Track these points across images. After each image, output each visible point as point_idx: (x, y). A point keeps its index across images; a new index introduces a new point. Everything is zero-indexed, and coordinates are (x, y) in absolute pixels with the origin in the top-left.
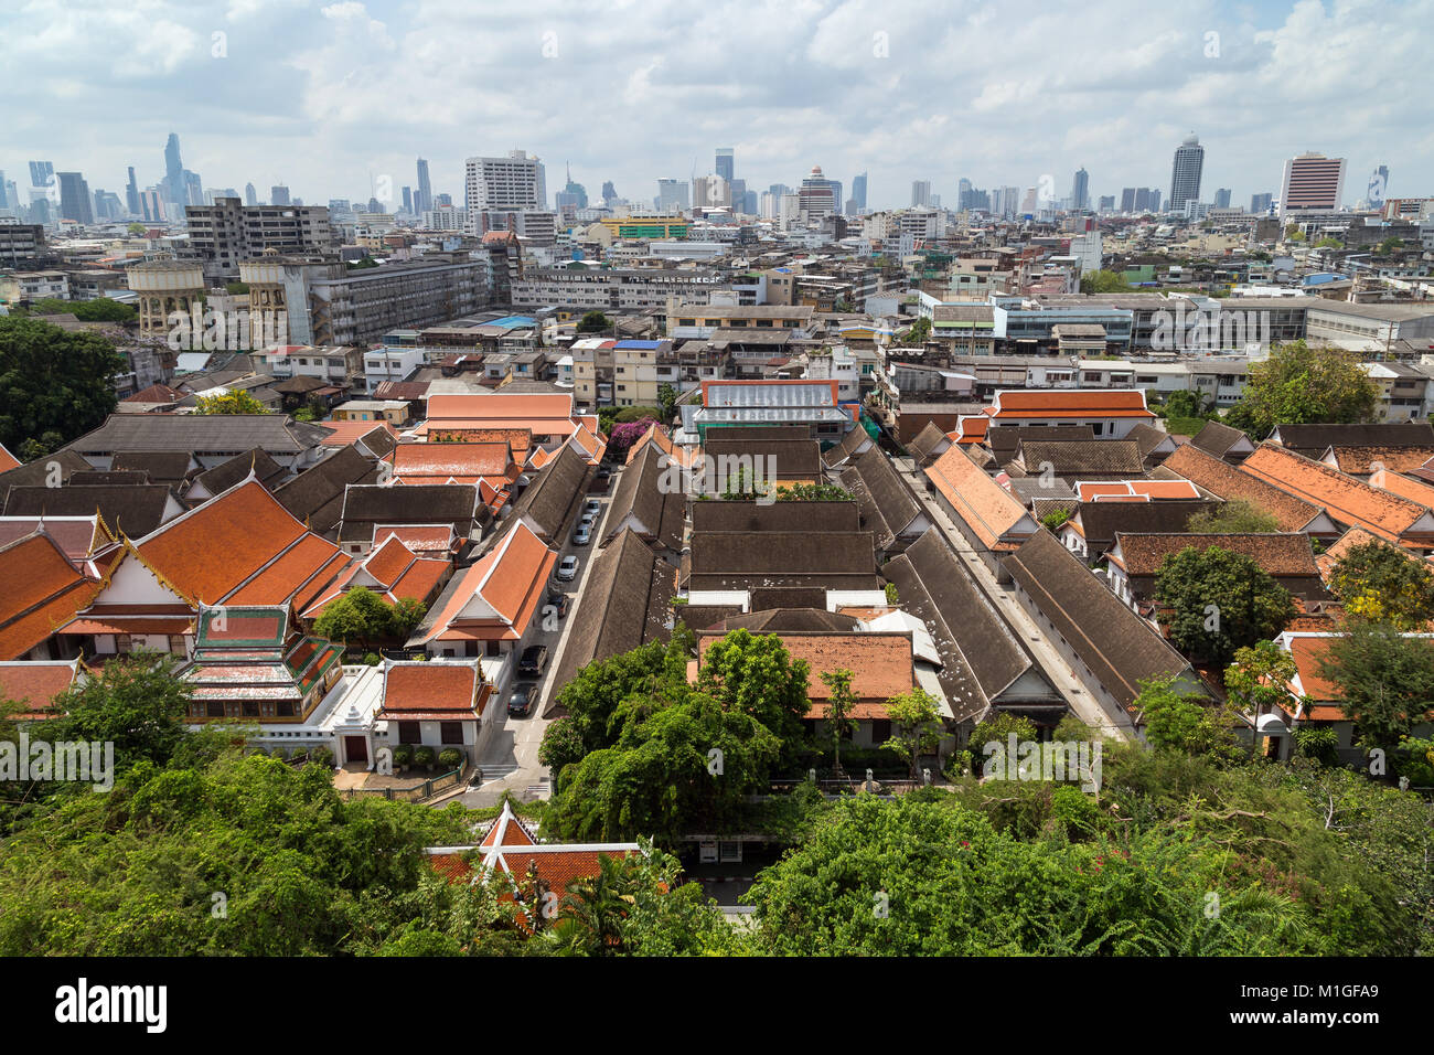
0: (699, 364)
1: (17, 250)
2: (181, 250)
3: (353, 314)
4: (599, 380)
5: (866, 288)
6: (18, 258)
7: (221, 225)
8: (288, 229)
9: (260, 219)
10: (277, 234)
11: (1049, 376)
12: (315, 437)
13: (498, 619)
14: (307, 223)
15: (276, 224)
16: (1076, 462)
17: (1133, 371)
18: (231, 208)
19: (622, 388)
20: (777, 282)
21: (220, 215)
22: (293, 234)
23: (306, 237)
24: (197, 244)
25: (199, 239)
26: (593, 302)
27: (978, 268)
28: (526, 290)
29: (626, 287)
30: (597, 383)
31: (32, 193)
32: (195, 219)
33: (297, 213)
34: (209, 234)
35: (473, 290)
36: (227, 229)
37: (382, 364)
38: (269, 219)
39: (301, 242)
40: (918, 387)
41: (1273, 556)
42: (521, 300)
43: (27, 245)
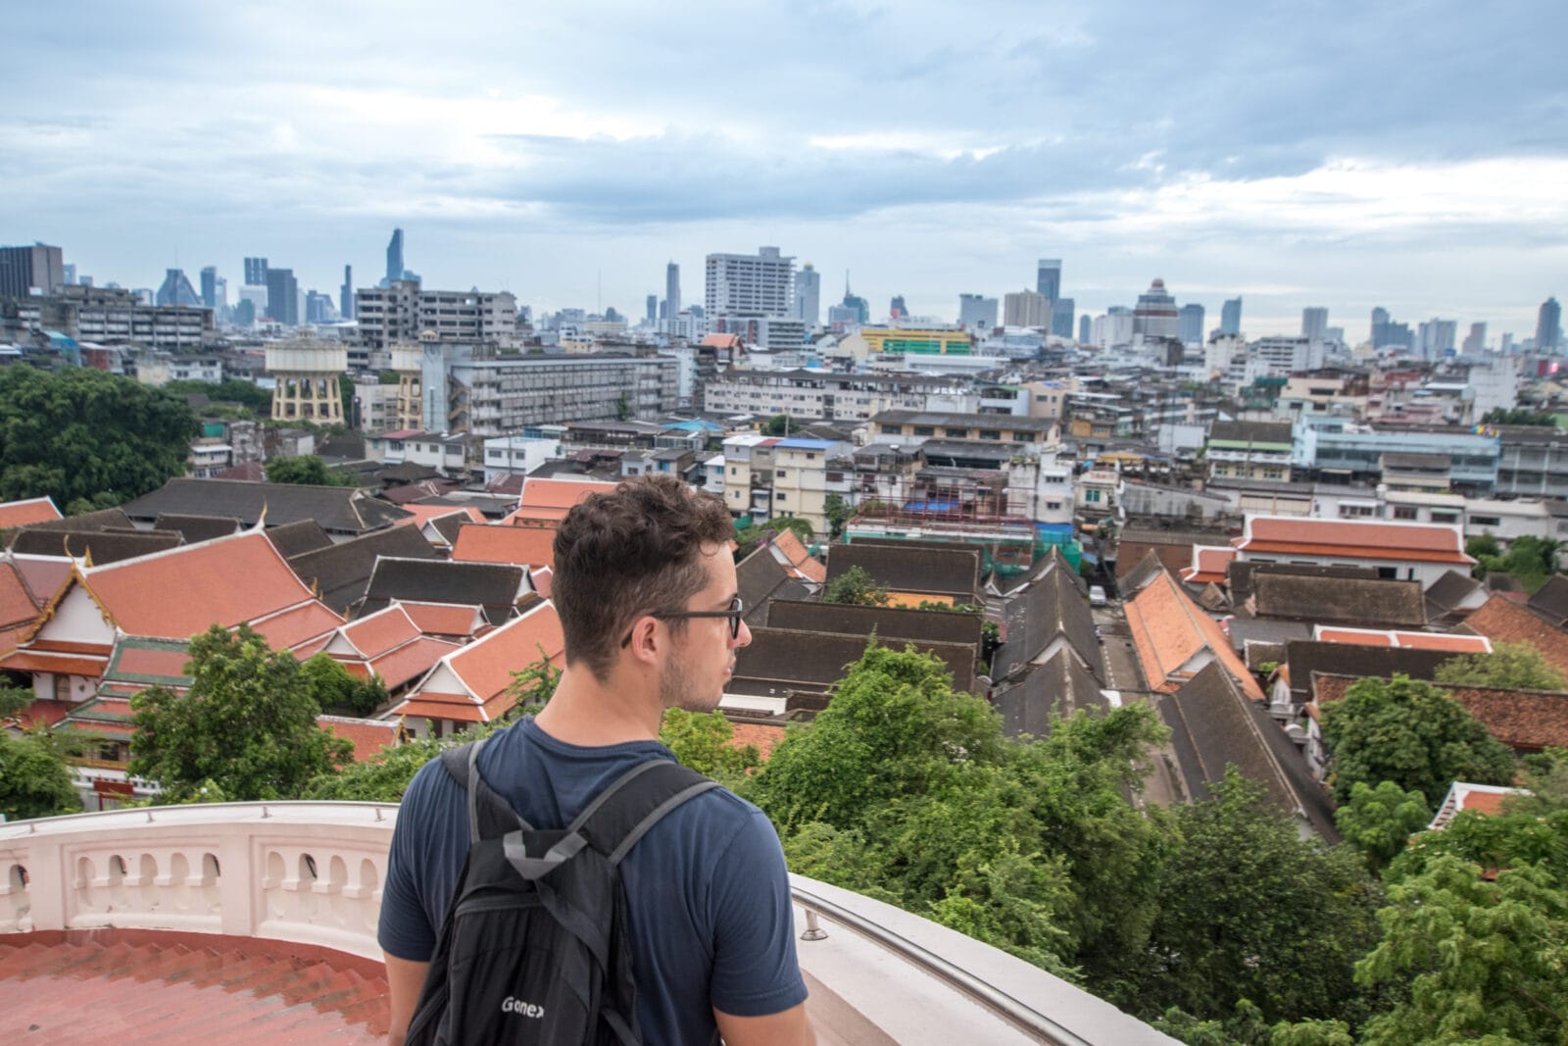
0: (879, 471)
1: (183, 334)
2: (347, 338)
3: (497, 404)
4: (754, 485)
5: (1167, 414)
6: (184, 344)
7: (393, 310)
8: (466, 318)
9: (437, 305)
10: (453, 323)
11: (1343, 509)
12: (385, 517)
13: (468, 695)
14: (490, 311)
15: (453, 312)
16: (1330, 606)
17: (1462, 508)
18: (407, 292)
19: (781, 497)
20: (1042, 398)
21: (393, 299)
22: (473, 324)
23: (486, 328)
24: (365, 332)
25: (368, 326)
26: (802, 411)
27: (1315, 392)
28: (723, 394)
29: (843, 394)
30: (752, 488)
31: (242, 292)
32: (367, 303)
33: (480, 300)
34: (379, 321)
35: (659, 392)
36: (400, 315)
37: (504, 454)
38: (447, 306)
39: (480, 334)
40: (1153, 510)
41: (1542, 722)
42: (717, 406)
43: (194, 329)
